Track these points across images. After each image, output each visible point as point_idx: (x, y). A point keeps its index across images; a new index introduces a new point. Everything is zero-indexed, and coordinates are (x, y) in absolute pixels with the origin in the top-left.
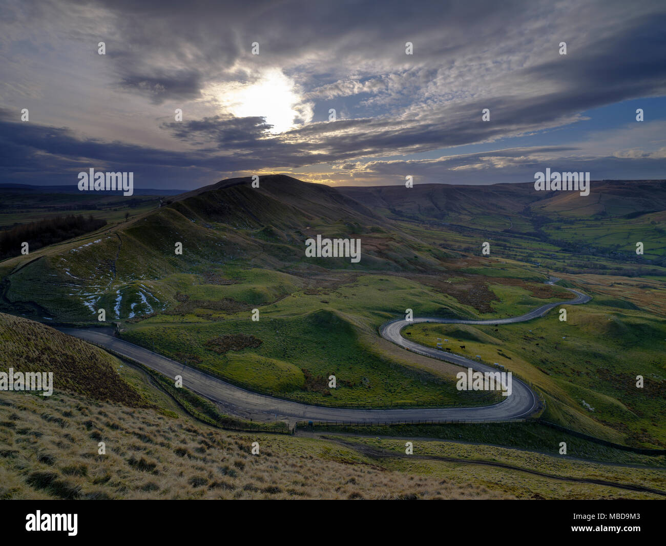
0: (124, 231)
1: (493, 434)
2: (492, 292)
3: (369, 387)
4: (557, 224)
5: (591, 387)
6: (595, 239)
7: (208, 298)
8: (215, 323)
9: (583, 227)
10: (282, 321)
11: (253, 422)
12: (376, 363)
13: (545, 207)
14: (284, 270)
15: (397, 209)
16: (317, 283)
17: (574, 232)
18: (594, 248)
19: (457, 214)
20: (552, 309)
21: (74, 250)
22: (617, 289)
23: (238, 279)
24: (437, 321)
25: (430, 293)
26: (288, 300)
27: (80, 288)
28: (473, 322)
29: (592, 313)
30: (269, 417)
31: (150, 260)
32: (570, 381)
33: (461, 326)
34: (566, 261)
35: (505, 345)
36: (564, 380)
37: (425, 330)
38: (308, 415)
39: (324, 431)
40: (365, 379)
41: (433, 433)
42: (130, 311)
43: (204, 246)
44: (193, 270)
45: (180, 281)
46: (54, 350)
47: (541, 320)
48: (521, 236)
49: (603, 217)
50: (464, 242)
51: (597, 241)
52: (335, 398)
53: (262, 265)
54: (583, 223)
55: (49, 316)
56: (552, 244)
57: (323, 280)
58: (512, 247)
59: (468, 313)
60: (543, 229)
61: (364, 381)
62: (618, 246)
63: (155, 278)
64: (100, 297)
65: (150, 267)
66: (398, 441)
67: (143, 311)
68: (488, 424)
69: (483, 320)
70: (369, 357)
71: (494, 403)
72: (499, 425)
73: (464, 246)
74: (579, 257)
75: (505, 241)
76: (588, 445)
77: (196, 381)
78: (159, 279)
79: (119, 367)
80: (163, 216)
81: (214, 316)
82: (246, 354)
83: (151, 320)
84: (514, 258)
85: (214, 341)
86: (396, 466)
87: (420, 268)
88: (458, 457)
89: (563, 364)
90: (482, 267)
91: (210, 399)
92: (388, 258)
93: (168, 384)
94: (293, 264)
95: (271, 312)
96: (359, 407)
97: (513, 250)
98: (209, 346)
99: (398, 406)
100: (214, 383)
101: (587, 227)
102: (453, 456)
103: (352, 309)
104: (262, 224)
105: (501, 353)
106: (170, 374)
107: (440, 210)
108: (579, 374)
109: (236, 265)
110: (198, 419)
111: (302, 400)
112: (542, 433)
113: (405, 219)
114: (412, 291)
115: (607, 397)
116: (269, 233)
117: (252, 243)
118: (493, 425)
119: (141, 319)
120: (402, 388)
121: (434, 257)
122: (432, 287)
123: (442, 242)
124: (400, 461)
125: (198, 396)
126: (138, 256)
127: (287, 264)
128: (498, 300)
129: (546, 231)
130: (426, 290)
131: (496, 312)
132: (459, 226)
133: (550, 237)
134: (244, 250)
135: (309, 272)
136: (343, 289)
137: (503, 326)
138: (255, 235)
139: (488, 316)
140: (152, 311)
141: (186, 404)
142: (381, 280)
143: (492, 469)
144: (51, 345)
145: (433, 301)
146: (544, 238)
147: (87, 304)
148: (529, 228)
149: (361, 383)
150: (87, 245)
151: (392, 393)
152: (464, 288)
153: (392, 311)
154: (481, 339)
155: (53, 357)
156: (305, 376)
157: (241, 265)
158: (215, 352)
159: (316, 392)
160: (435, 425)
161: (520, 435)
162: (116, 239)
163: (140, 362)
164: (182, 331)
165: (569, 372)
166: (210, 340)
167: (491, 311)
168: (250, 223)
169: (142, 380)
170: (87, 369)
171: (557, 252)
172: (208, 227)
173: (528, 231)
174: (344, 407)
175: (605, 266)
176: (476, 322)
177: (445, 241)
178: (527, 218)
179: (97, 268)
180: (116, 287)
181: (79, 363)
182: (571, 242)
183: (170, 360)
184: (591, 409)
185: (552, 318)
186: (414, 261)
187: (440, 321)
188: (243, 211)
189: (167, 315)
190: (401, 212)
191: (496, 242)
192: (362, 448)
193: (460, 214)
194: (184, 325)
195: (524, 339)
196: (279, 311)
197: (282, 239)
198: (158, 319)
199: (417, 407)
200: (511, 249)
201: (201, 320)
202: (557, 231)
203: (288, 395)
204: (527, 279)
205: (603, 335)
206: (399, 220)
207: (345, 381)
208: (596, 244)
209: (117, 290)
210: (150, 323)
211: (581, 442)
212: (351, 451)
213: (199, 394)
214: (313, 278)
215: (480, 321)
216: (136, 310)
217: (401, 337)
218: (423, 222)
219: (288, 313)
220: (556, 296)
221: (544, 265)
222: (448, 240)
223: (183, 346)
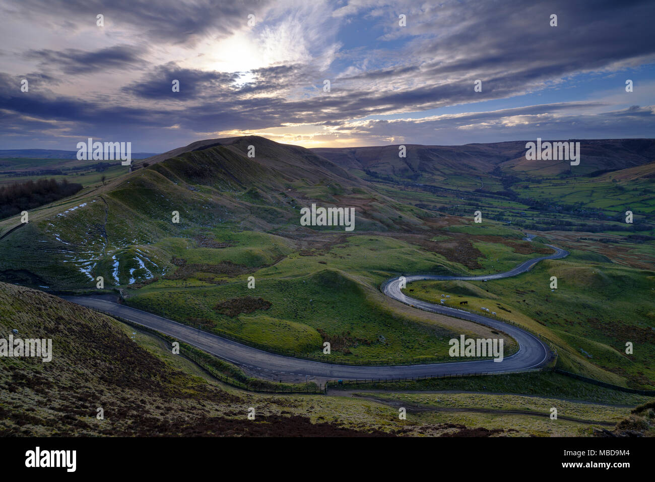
0: (108, 194)
1: (514, 384)
2: (477, 250)
3: (387, 344)
4: (525, 183)
5: (585, 336)
6: (561, 197)
7: (206, 262)
8: (220, 287)
9: (550, 186)
10: (287, 282)
11: (283, 384)
12: (389, 321)
13: (514, 166)
14: (274, 232)
15: (372, 170)
16: (309, 244)
17: (541, 190)
18: (560, 206)
19: (431, 175)
20: (536, 264)
21: (61, 214)
22: (584, 244)
23: (229, 242)
24: (434, 278)
25: (420, 252)
26: (286, 261)
27: (74, 254)
28: (467, 279)
29: (576, 266)
30: (297, 378)
31: (139, 224)
32: (566, 331)
33: (459, 282)
34: (535, 219)
35: (501, 299)
36: (560, 330)
37: (424, 287)
38: (336, 374)
39: (355, 389)
40: (381, 337)
41: (458, 386)
42: (130, 276)
43: (191, 209)
44: (184, 234)
45: (174, 245)
46: (67, 319)
47: (528, 274)
48: (491, 195)
49: (568, 176)
50: (438, 202)
51: (562, 199)
52: (355, 356)
53: (252, 228)
54: (550, 182)
55: (45, 284)
56: (521, 202)
57: (313, 241)
58: (484, 207)
59: (461, 270)
60: (512, 188)
61: (380, 339)
62: (582, 204)
63: (147, 242)
64: (95, 264)
65: (141, 232)
66: (429, 395)
67: (143, 277)
68: (508, 375)
69: (476, 276)
70: (381, 314)
71: (509, 355)
72: (518, 375)
73: (439, 206)
74: (547, 215)
75: (476, 200)
76: (599, 390)
77: (215, 345)
78: (151, 243)
79: (133, 335)
80: (146, 178)
81: (216, 279)
82: (258, 317)
83: (153, 285)
84: (486, 216)
85: (222, 304)
86: (435, 420)
87: (405, 228)
88: (492, 408)
89: (556, 315)
90: (463, 226)
91: (233, 363)
92: (373, 219)
93: (187, 349)
94: (281, 226)
95: (272, 274)
96: (382, 364)
97: (485, 209)
98: (219, 309)
99: (419, 361)
100: (233, 346)
101: (553, 186)
102: (486, 407)
103: (351, 269)
104: (244, 186)
105: (500, 307)
106: (186, 339)
107: (413, 171)
108: (572, 323)
109: (225, 228)
110: (226, 383)
111: (326, 360)
112: (558, 380)
113: (380, 180)
114: (403, 250)
115: (602, 345)
116: (254, 195)
117: (238, 205)
118: (513, 375)
119: (143, 285)
120: (419, 344)
121: (417, 217)
122: (420, 245)
123: (418, 202)
124: (438, 414)
125: (221, 360)
126: (127, 220)
127: (276, 226)
128: (484, 257)
129: (515, 190)
130: (414, 248)
131: (484, 268)
132: (432, 186)
133: (519, 196)
134: (232, 213)
135: (298, 233)
136: (336, 250)
137: (495, 281)
138: (240, 197)
139: (477, 272)
140: (152, 276)
141: (210, 368)
142: (371, 240)
143: (530, 418)
144: (61, 314)
145: (426, 259)
146: (513, 197)
147: (83, 271)
148: (498, 187)
149: (378, 340)
150: (73, 209)
151: (410, 349)
152: (451, 245)
153: (389, 270)
154: (479, 294)
155: (69, 326)
156: (321, 336)
157: (231, 228)
158: (227, 315)
159: (336, 351)
160: (459, 378)
161: (539, 384)
162: (101, 203)
163: (153, 329)
164: (188, 296)
165: (562, 322)
166: (219, 303)
167: (479, 267)
168: (232, 184)
169: (160, 347)
170: (106, 337)
171: (526, 210)
172: (192, 189)
173: (498, 190)
174: (368, 364)
175: (570, 222)
176: (470, 279)
177: (421, 201)
178: (497, 177)
179: (87, 233)
180: (111, 252)
181: (95, 332)
182: (539, 200)
183: (183, 325)
184: (590, 356)
185: (538, 272)
186: (399, 221)
187: (436, 278)
188: (224, 173)
189: (169, 279)
190: (376, 173)
191: (468, 202)
192: (397, 404)
193: (433, 174)
194: (188, 290)
195: (517, 293)
196: (280, 273)
197: (268, 201)
198: (160, 284)
199: (438, 362)
200: (483, 208)
201: (204, 284)
202: (525, 190)
203: (310, 355)
204: (507, 237)
205: (589, 287)
206: (375, 181)
207: (361, 340)
208: (562, 202)
209: (113, 256)
210: (153, 288)
211: (592, 387)
212: (388, 407)
213: (221, 358)
214: (304, 239)
215: (473, 277)
216: (135, 275)
217: (403, 295)
218: (398, 183)
219: (290, 274)
220: (537, 251)
221: (514, 223)
222: (423, 201)
223: (193, 310)
